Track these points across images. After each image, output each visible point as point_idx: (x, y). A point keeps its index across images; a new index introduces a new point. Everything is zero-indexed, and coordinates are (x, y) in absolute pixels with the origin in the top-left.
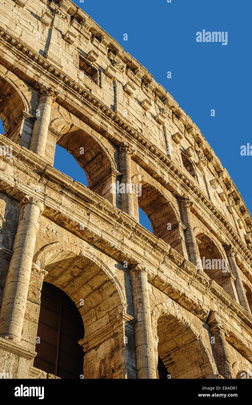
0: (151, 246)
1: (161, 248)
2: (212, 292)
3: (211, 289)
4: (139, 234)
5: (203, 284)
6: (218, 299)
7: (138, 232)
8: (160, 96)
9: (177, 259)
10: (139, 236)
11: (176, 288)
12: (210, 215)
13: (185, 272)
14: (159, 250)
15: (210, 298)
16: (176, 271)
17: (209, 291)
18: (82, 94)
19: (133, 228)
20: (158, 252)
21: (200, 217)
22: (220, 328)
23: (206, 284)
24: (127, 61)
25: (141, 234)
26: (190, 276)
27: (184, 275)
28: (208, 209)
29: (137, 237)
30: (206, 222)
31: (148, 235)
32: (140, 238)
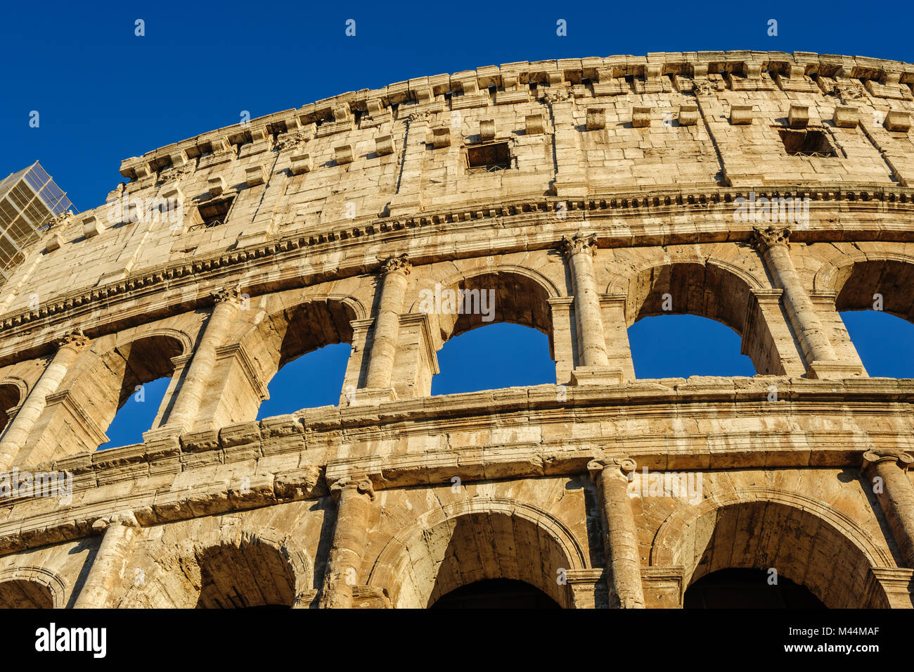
0: (142, 465)
1: (159, 453)
2: (320, 431)
3: (313, 430)
4: (106, 466)
5: (289, 435)
6: (345, 431)
7: (102, 465)
8: (402, 99)
9: (203, 442)
10: (109, 468)
11: (203, 497)
12: (492, 226)
13: (235, 448)
14: (160, 458)
15: (323, 444)
16: (216, 460)
17: (310, 436)
18: (128, 288)
19: (90, 467)
20: (161, 462)
21: (450, 255)
22: (340, 488)
23: (293, 430)
24: (311, 118)
25: (107, 464)
26: (252, 444)
27: (238, 454)
28: (477, 223)
29: (107, 472)
30: (469, 252)
31: (122, 454)
32: (113, 471)
